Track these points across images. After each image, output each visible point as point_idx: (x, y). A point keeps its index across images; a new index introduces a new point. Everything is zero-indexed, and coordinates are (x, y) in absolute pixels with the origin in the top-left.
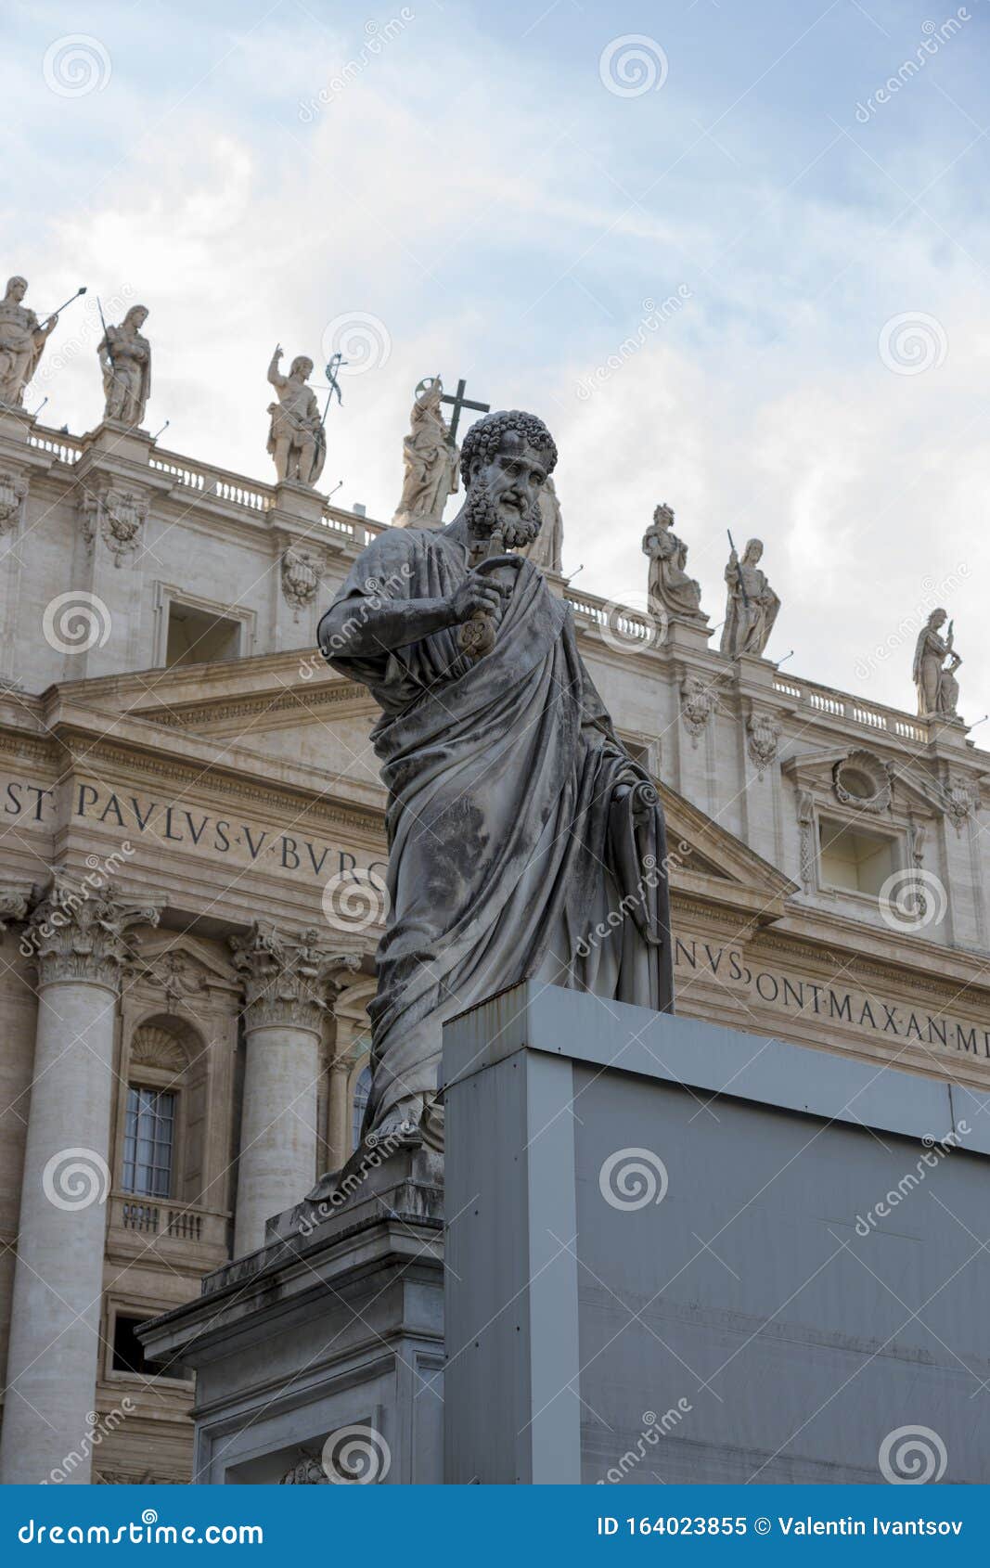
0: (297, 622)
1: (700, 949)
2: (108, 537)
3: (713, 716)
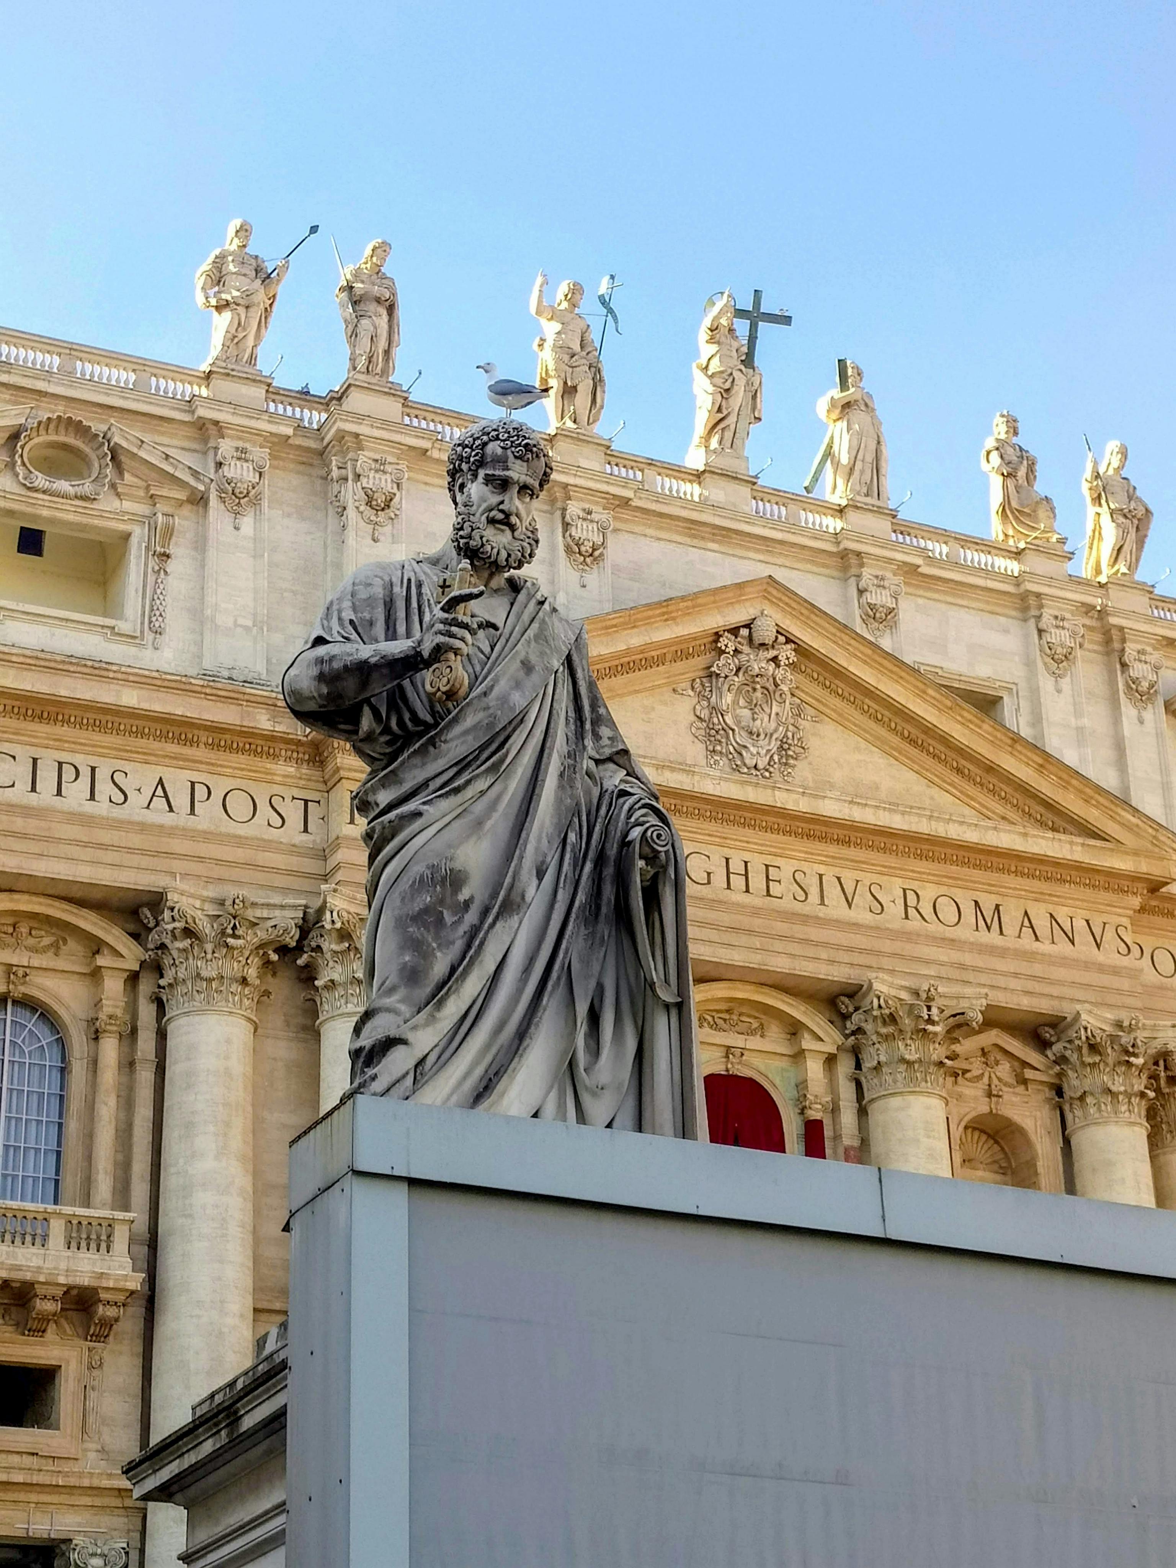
0: (584, 586)
1: (1079, 924)
2: (362, 508)
3: (1079, 653)
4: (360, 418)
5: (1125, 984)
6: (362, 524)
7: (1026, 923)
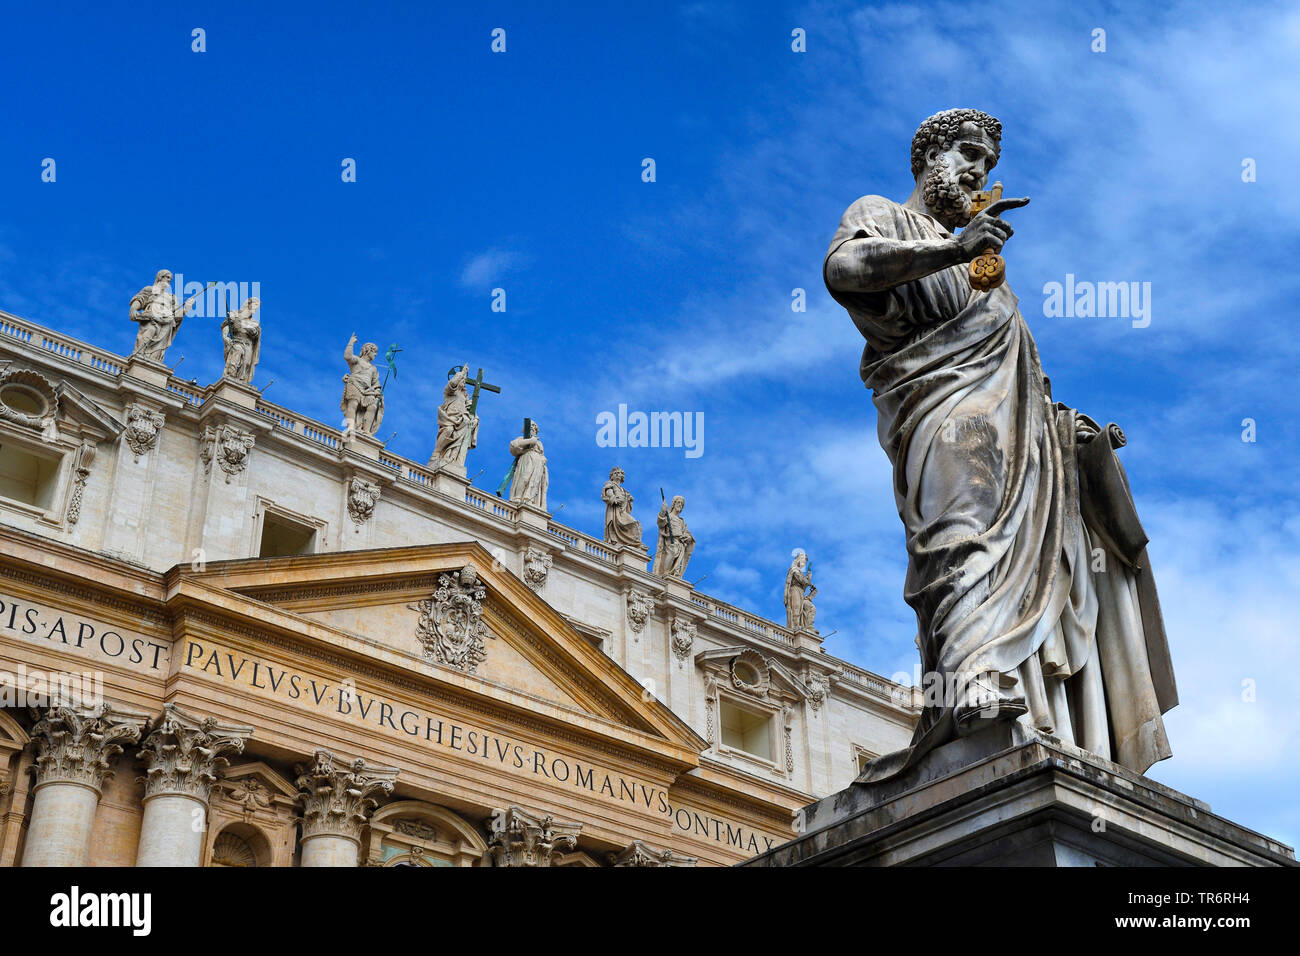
0: (357, 532)
1: (638, 788)
2: (222, 461)
3: (649, 619)
4: (229, 404)
5: (661, 830)
6: (220, 471)
7: (607, 784)
